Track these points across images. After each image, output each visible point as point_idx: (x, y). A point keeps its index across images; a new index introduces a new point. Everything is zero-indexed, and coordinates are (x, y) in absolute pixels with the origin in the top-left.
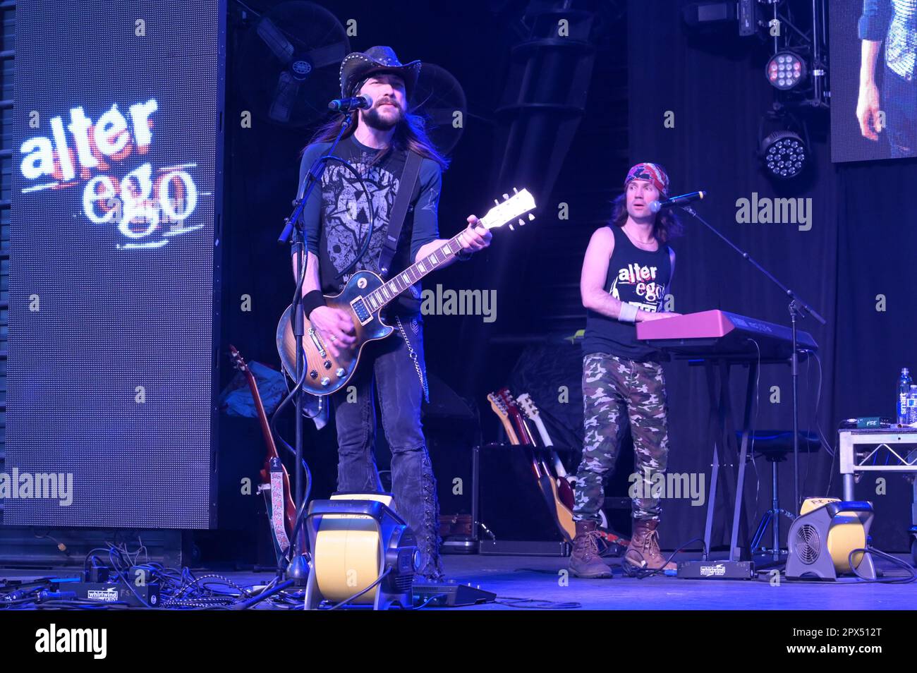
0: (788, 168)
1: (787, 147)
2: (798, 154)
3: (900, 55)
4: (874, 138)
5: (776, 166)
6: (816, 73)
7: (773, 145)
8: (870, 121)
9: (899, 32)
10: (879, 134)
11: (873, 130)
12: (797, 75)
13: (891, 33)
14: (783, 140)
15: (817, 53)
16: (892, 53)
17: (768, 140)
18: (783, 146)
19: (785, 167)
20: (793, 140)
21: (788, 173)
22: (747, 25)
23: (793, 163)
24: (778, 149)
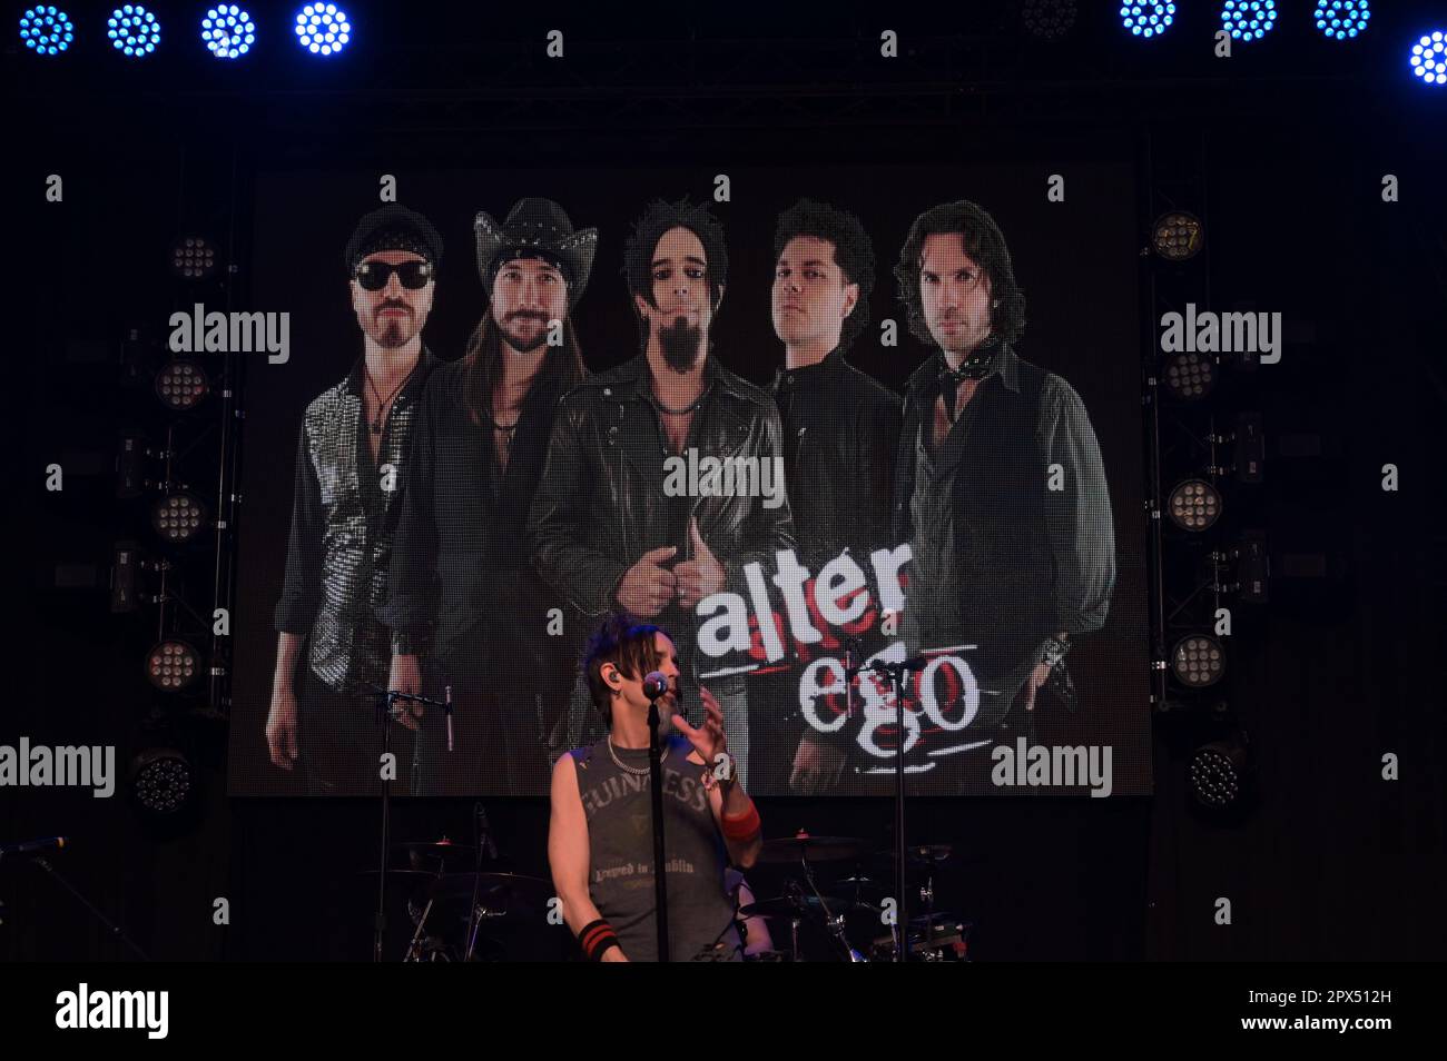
0: (165, 800)
1: (167, 771)
2: (181, 782)
3: (329, 657)
4: (287, 766)
5: (149, 796)
6: (214, 671)
7: (148, 766)
8: (282, 743)
9: (330, 625)
10: (294, 762)
11: (286, 755)
12: (188, 673)
13: (318, 626)
14: (162, 761)
15: (217, 645)
16: (319, 653)
17: (141, 759)
18: (162, 769)
19: (161, 799)
20: (176, 762)
21: (165, 807)
22: (123, 598)
23: (174, 794)
24: (153, 773)
